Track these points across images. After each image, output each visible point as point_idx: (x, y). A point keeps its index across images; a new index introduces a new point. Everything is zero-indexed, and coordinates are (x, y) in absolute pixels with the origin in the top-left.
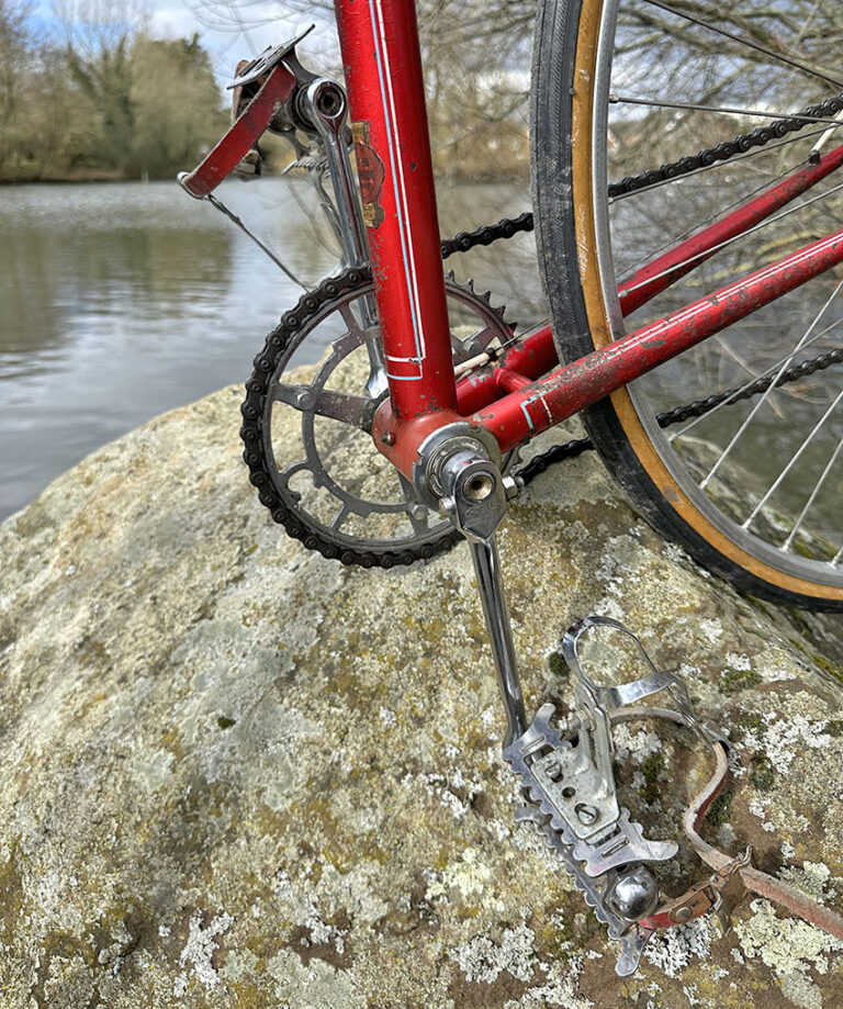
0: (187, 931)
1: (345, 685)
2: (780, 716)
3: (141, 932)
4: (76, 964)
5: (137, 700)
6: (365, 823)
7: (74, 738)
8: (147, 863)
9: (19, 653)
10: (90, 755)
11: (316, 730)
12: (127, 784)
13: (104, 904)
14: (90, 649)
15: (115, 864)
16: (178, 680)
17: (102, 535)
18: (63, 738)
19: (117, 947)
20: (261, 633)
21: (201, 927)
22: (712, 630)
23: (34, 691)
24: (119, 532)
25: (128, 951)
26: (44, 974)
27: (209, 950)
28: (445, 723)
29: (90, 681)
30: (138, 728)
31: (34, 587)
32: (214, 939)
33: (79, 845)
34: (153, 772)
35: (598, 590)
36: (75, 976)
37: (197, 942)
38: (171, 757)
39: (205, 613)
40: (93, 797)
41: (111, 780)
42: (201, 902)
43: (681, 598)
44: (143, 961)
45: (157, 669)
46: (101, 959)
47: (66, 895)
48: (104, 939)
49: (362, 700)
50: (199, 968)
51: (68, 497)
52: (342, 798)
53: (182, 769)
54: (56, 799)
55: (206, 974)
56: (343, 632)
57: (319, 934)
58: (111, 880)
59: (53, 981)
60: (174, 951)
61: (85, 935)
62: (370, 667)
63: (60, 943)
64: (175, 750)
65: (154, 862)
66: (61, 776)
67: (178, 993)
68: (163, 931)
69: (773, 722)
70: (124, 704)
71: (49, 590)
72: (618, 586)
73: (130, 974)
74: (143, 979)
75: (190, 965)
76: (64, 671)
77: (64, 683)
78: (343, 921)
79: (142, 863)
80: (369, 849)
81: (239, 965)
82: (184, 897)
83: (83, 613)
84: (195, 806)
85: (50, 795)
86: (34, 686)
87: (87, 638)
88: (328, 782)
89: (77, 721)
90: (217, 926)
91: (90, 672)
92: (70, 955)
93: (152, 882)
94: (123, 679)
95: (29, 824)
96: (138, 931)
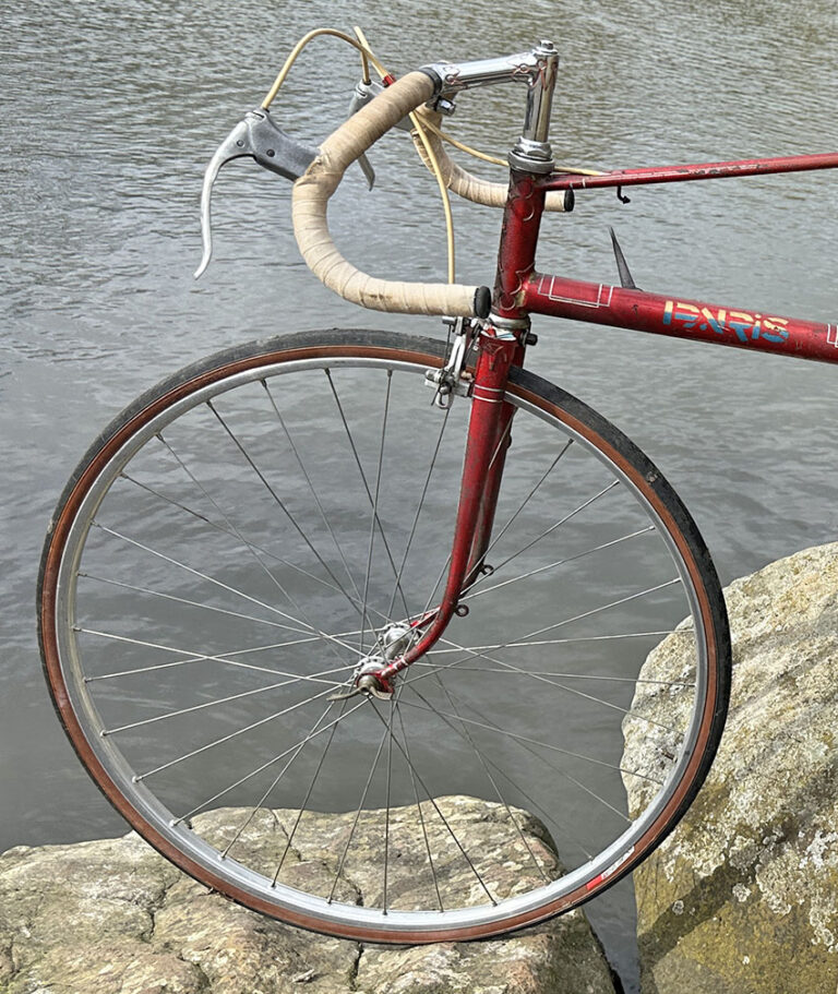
0: (813, 837)
3: (789, 833)
4: (749, 842)
5: (813, 714)
7: (773, 725)
8: (801, 797)
9: (743, 670)
10: (781, 736)
12: (800, 755)
13: (773, 814)
14: (786, 678)
15: (784, 794)
17: (802, 612)
18: (768, 723)
19: (775, 837)
21: (821, 837)
23: (749, 694)
24: (814, 613)
25: (780, 841)
26: (732, 844)
27: (822, 849)
29: (785, 698)
30: (811, 729)
32: (826, 844)
33: (767, 780)
34: (815, 752)
36: (748, 848)
37: (818, 844)
38: (826, 747)
40: (779, 758)
41: (791, 752)
42: (825, 824)
44: (786, 848)
45: (826, 700)
46: (764, 842)
47: (755, 805)
48: (768, 832)
50: (815, 857)
51: (781, 578)
53: (830, 755)
54: (758, 755)
55: (818, 861)
58: (781, 802)
59: (734, 848)
60: (804, 846)
61: (758, 829)
63: (743, 829)
64: (829, 745)
65: (806, 798)
66: (762, 743)
67: (801, 866)
68: (801, 835)
70: (805, 714)
71: (764, 637)
73: (779, 852)
74: (784, 857)
75: (810, 855)
76: (770, 688)
77: (770, 694)
79: (799, 796)
81: (836, 859)
82: (817, 820)
83: (786, 658)
84: (832, 776)
85: (755, 752)
86: (750, 691)
87: (786, 673)
89: (777, 717)
90: (829, 838)
91: (785, 692)
92: (747, 837)
93: (802, 808)
94: (806, 701)
95: (739, 764)
96: (789, 830)
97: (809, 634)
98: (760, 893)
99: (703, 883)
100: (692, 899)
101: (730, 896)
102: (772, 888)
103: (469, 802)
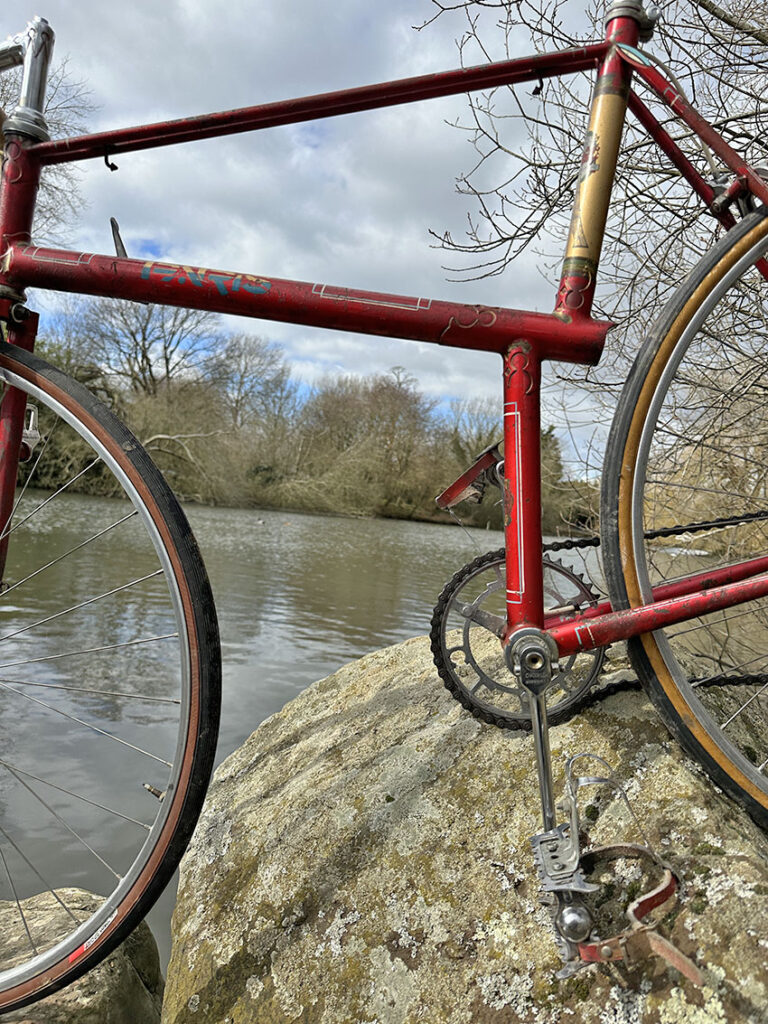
0: (333, 917)
1: (460, 793)
2: (724, 872)
3: (310, 912)
4: (270, 924)
5: (349, 779)
6: (449, 877)
7: (310, 793)
8: (325, 869)
9: (298, 748)
10: (315, 803)
11: (437, 815)
12: (329, 822)
13: (295, 889)
14: (334, 752)
15: (308, 866)
16: (373, 773)
17: (361, 695)
18: (304, 792)
19: (294, 917)
20: (424, 756)
21: (342, 917)
22: (700, 815)
23: (298, 769)
24: (370, 695)
25: (299, 923)
26: (252, 926)
27: (341, 932)
28: (513, 833)
29: (328, 769)
30: (344, 794)
31: (315, 719)
32: (346, 925)
33: (294, 850)
34: (344, 817)
35: (629, 772)
36: (267, 931)
37: (337, 925)
38: (356, 811)
39: (399, 742)
40: (309, 826)
41: (321, 819)
42: (346, 900)
43: (680, 787)
44: (305, 931)
45: (364, 766)
46: (283, 924)
47: (278, 879)
48: (289, 912)
49: (468, 803)
50: (333, 943)
51: (350, 674)
52: (440, 859)
53: (359, 819)
54: (290, 824)
55: (335, 947)
56: (466, 764)
57: (404, 941)
58: (304, 875)
59: (254, 931)
60: (323, 928)
61: (280, 908)
62: (477, 786)
63: (266, 908)
64: (359, 809)
65: (329, 869)
66: (297, 813)
67: (317, 954)
68: (321, 914)
69: (717, 875)
70: (342, 780)
71: (324, 720)
72: (642, 772)
73: (296, 937)
74: (301, 942)
75: (329, 940)
76: (317, 761)
77: (317, 766)
78: (420, 936)
79: (322, 868)
80: (446, 894)
81: (355, 946)
82: (338, 895)
83: (337, 732)
84: (359, 844)
85: (288, 821)
86: (299, 767)
87: (335, 746)
88: (435, 846)
89: (315, 785)
90: (349, 919)
91: (330, 764)
92: (268, 918)
93: (324, 881)
94: (346, 768)
95: (272, 835)
96: (308, 910)
97: (362, 711)
98: (273, 988)
99: (220, 973)
100: (206, 994)
101: (241, 992)
102: (283, 985)
103: (78, 892)
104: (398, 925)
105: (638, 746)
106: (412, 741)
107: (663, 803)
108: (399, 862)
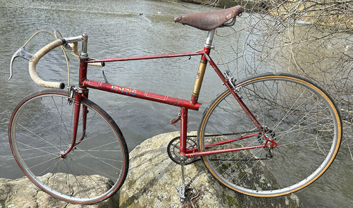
0: (149, 192)
1: (171, 175)
4: (138, 191)
5: (153, 168)
6: (168, 189)
7: (146, 169)
10: (146, 171)
11: (167, 178)
12: (149, 176)
13: (143, 187)
14: (150, 160)
15: (145, 183)
16: (157, 167)
20: (166, 166)
22: (207, 184)
24: (158, 147)
25: (143, 192)
28: (179, 182)
30: (152, 171)
31: (147, 150)
32: (151, 194)
33: (142, 180)
34: (151, 176)
35: (198, 175)
36: (138, 193)
37: (149, 194)
39: (162, 161)
40: (145, 176)
41: (147, 175)
43: (205, 180)
44: (144, 194)
45: (156, 165)
46: (141, 192)
47: (140, 184)
48: (141, 190)
49: (172, 177)
51: (155, 139)
52: (167, 185)
53: (154, 176)
55: (149, 197)
56: (173, 169)
57: (160, 197)
59: (136, 192)
60: (147, 194)
62: (174, 174)
63: (137, 189)
64: (154, 174)
66: (143, 172)
67: (146, 198)
68: (147, 191)
69: (206, 195)
70: (151, 167)
71: (149, 151)
76: (147, 161)
77: (147, 163)
78: (163, 197)
79: (147, 184)
80: (167, 191)
81: (152, 197)
82: (150, 189)
83: (151, 156)
84: (154, 180)
85: (141, 174)
88: (166, 183)
89: (146, 167)
91: (149, 163)
93: (147, 186)
94: (152, 165)
95: (138, 176)
96: (145, 190)
97: (156, 151)
98: (139, 202)
99: (130, 198)
100: (127, 201)
101: (133, 202)
102: (141, 201)
103: (98, 176)
104: (159, 195)
105: (200, 171)
106: (164, 162)
107: (202, 182)
108: (160, 185)
